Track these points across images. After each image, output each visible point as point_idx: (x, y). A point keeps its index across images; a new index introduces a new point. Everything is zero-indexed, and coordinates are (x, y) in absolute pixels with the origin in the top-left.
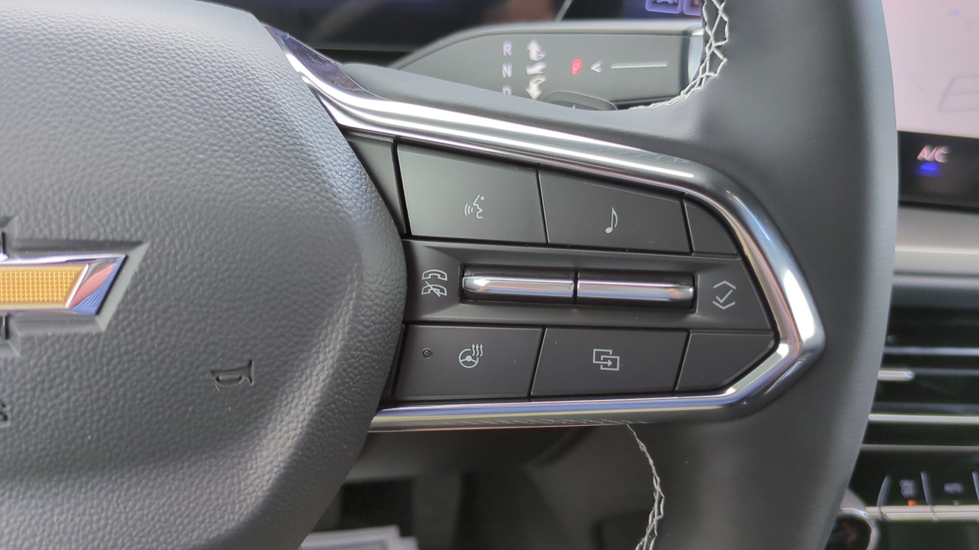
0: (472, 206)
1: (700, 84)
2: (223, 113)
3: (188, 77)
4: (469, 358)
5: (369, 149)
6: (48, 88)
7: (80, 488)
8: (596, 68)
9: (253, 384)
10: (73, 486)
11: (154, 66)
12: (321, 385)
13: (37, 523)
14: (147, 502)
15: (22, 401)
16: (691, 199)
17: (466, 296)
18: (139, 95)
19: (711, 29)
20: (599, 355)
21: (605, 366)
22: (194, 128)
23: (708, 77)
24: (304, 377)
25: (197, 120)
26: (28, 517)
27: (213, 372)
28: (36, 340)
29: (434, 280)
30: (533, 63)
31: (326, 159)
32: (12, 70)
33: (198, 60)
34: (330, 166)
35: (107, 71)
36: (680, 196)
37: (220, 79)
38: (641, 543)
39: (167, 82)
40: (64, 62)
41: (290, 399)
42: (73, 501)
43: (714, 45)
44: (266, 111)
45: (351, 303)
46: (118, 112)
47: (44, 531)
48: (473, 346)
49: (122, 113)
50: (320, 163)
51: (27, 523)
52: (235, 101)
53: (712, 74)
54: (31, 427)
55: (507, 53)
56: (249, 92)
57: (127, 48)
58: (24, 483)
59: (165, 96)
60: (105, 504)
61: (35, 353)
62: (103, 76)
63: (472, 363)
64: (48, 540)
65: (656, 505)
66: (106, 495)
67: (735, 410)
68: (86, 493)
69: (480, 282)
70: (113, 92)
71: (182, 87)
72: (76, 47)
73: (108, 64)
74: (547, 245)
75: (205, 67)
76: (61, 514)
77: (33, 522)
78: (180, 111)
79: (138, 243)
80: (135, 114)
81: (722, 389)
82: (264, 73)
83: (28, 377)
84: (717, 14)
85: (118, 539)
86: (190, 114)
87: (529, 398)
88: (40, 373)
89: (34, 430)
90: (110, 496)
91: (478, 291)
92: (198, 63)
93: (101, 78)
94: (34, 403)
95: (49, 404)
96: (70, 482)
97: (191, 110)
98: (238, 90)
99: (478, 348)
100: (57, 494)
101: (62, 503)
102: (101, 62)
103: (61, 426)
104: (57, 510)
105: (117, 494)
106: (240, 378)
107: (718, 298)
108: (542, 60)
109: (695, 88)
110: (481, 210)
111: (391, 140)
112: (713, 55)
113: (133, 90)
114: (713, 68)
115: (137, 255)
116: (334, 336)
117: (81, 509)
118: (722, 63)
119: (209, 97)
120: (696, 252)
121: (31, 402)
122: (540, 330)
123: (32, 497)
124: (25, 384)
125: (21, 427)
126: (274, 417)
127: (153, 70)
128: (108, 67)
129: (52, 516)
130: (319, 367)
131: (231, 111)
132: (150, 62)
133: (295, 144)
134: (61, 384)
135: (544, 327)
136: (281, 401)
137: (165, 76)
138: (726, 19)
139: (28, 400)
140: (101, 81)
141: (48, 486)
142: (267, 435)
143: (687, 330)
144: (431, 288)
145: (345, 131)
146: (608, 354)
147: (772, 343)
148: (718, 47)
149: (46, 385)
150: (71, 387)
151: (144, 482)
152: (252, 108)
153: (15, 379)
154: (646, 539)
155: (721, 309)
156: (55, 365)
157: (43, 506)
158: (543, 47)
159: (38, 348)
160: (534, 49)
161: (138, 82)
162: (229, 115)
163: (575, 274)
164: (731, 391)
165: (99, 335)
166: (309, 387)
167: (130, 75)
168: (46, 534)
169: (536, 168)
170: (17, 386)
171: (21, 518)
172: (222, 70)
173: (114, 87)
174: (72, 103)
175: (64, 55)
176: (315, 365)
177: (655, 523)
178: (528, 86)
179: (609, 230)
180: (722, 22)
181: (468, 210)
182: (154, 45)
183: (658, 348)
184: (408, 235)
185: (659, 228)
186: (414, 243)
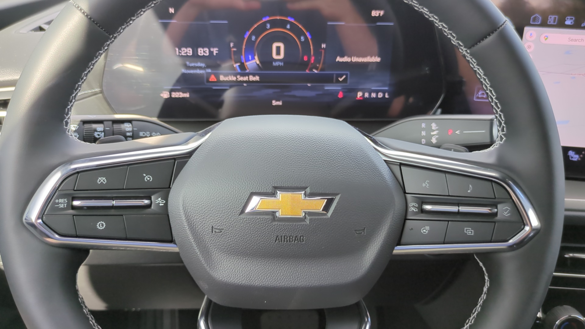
0: (425, 184)
1: (497, 145)
2: (355, 158)
3: (344, 147)
4: (424, 231)
5: (393, 167)
6: (311, 152)
7: (319, 262)
8: (457, 132)
9: (365, 234)
10: (317, 261)
11: (335, 145)
12: (384, 235)
13: (307, 272)
14: (336, 268)
15: (308, 236)
16: (495, 182)
17: (423, 211)
18: (334, 153)
19: (500, 127)
20: (467, 230)
21: (469, 233)
22: (348, 162)
23: (499, 143)
24: (379, 233)
25: (349, 160)
26: (305, 270)
27: (355, 230)
28: (313, 220)
29: (413, 206)
30: (434, 131)
31: (383, 170)
32: (301, 147)
33: (346, 142)
34: (384, 172)
35: (324, 147)
36: (491, 181)
37: (352, 148)
38: (481, 297)
39: (339, 149)
40: (313, 144)
41: (375, 240)
42: (317, 266)
43: (501, 133)
44: (366, 157)
45: (392, 212)
46: (329, 159)
47: (309, 274)
48: (426, 227)
49: (330, 159)
50: (382, 171)
51: (305, 271)
52: (357, 154)
53: (501, 142)
54: (309, 244)
55: (423, 127)
56: (360, 151)
57: (328, 140)
58: (305, 260)
59: (340, 154)
60: (325, 267)
61: (313, 223)
62: (324, 148)
63: (426, 232)
64: (310, 276)
65: (486, 284)
66: (325, 265)
67: (512, 248)
68: (320, 264)
69: (428, 207)
70: (327, 153)
71: (344, 150)
72: (315, 140)
73: (324, 145)
74: (449, 196)
75: (348, 144)
76: (314, 269)
77: (306, 271)
78: (344, 157)
79: (337, 194)
80: (334, 159)
81: (507, 241)
82: (363, 145)
83: (310, 230)
84: (501, 124)
85: (328, 278)
86: (347, 158)
87: (444, 243)
88: (313, 229)
89: (310, 244)
90: (326, 265)
91: (427, 210)
92: (346, 143)
93: (323, 149)
94: (311, 237)
95: (314, 237)
96: (316, 260)
97: (347, 157)
98: (358, 151)
99: (428, 228)
100: (313, 264)
101: (314, 266)
102: (322, 144)
103: (316, 244)
104: (313, 268)
105: (328, 264)
106: (362, 233)
107: (504, 212)
108: (437, 130)
109: (495, 147)
110: (428, 185)
111: (399, 164)
112: (501, 136)
113: (332, 152)
114: (501, 140)
115: (337, 197)
116: (387, 221)
117: (319, 268)
118: (504, 139)
119: (350, 153)
120: (497, 198)
121: (310, 237)
122: (447, 222)
123: (306, 264)
124: (309, 231)
125: (307, 244)
126: (370, 245)
127: (335, 146)
128: (324, 146)
129: (312, 270)
130: (383, 230)
131: (357, 157)
132: (334, 144)
133: (374, 166)
134: (318, 232)
135: (448, 221)
136: (372, 240)
137: (339, 147)
138: (504, 126)
139: (310, 236)
140: (323, 150)
141: (311, 261)
142: (368, 250)
143: (495, 222)
144: (413, 209)
146: (469, 229)
147: (523, 227)
148: (503, 134)
149: (314, 232)
150: (320, 233)
151: (335, 262)
152: (362, 156)
153: (307, 230)
154: (483, 295)
155: (505, 216)
156: (317, 227)
157: (309, 267)
158: (437, 125)
159: (313, 222)
160: (434, 126)
161: (333, 150)
162: (357, 158)
163: (458, 205)
164: (511, 241)
165: (328, 219)
166: (380, 236)
167: (330, 148)
168: (310, 275)
169: (445, 173)
170: (307, 232)
171: (303, 270)
172: (352, 145)
173: (327, 151)
174: (318, 156)
175: (313, 143)
176: (382, 230)
177: (486, 289)
178: (431, 139)
179: (469, 191)
180: (504, 127)
182: (334, 138)
183: (486, 228)
184: (405, 193)
185: (485, 191)
186: (407, 195)
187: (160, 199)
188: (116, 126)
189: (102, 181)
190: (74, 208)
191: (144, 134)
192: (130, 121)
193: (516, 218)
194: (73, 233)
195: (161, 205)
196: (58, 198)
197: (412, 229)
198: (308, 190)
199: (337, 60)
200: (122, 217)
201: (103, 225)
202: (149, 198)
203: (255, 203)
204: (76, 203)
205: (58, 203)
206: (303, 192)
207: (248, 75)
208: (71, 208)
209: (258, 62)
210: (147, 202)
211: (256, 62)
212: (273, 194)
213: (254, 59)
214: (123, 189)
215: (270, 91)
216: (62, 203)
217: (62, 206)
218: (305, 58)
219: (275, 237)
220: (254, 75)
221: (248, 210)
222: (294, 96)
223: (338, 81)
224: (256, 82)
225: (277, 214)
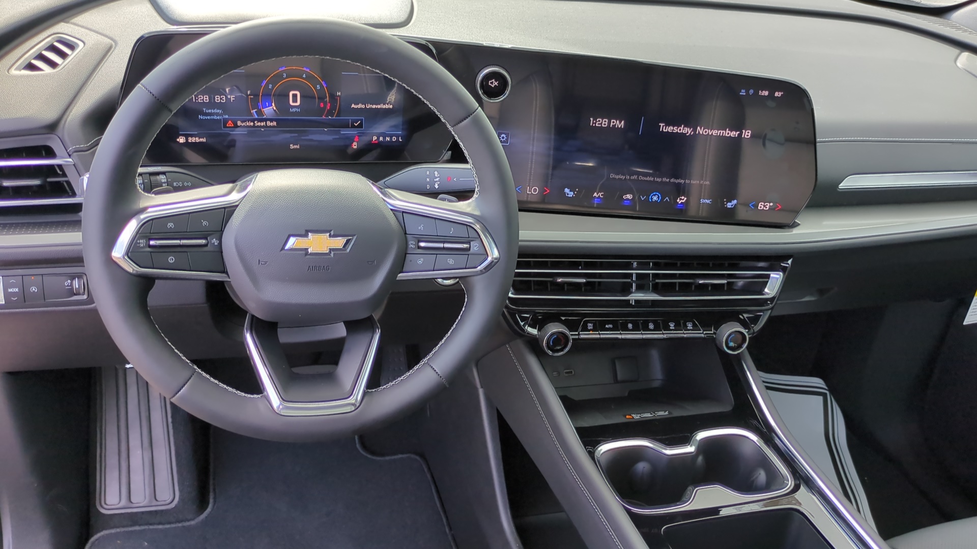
5: (397, 214)
8: (455, 179)
9: (375, 264)
12: (389, 265)
15: (332, 266)
16: (469, 226)
17: (419, 247)
21: (451, 263)
24: (385, 264)
27: (367, 262)
28: (336, 254)
29: (412, 244)
30: (436, 178)
34: (390, 219)
36: (467, 225)
38: (463, 309)
44: (376, 207)
50: (388, 218)
53: (476, 196)
54: (333, 271)
55: (428, 174)
62: (344, 200)
63: (421, 263)
67: (482, 272)
69: (422, 244)
72: (338, 194)
74: (437, 236)
79: (355, 235)
81: (476, 268)
83: (334, 261)
87: (433, 271)
88: (336, 261)
91: (422, 246)
99: (422, 259)
103: (339, 271)
106: (373, 264)
107: (475, 247)
109: (473, 199)
110: (423, 228)
111: (401, 212)
114: (477, 194)
115: (355, 237)
116: (392, 255)
120: (470, 237)
121: (334, 266)
124: (333, 263)
125: (331, 271)
126: (379, 272)
128: (344, 198)
130: (389, 262)
131: (369, 207)
133: (383, 214)
134: (340, 263)
135: (437, 254)
136: (381, 269)
138: (478, 184)
142: (377, 276)
143: (468, 255)
144: (412, 246)
145: (391, 210)
146: (451, 260)
147: (487, 257)
148: (478, 190)
149: (337, 263)
152: (373, 206)
153: (331, 262)
155: (476, 250)
156: (339, 259)
159: (336, 256)
160: (436, 174)
163: (444, 242)
164: (479, 268)
165: (347, 253)
166: (387, 266)
167: (349, 200)
169: (435, 218)
178: (434, 185)
179: (451, 233)
181: (420, 228)
183: (462, 259)
184: (406, 234)
185: (462, 232)
186: (407, 235)
187: (214, 240)
188: (153, 178)
189: (171, 226)
190: (150, 246)
191: (177, 184)
192: (164, 173)
193: (483, 252)
194: (152, 266)
195: (215, 244)
196: (139, 239)
197: (411, 261)
198: (332, 233)
199: (352, 107)
200: (186, 253)
201: (172, 259)
202: (206, 238)
203: (292, 242)
204: (152, 243)
205: (139, 243)
206: (328, 234)
207: (266, 120)
208: (148, 246)
209: (275, 108)
210: (203, 242)
211: (273, 108)
212: (306, 235)
213: (272, 106)
214: (187, 232)
215: (288, 135)
216: (142, 242)
217: (142, 245)
218: (322, 105)
219: (308, 267)
220: (271, 120)
221: (287, 247)
222: (311, 140)
223: (353, 126)
224: (274, 127)
225: (310, 251)
